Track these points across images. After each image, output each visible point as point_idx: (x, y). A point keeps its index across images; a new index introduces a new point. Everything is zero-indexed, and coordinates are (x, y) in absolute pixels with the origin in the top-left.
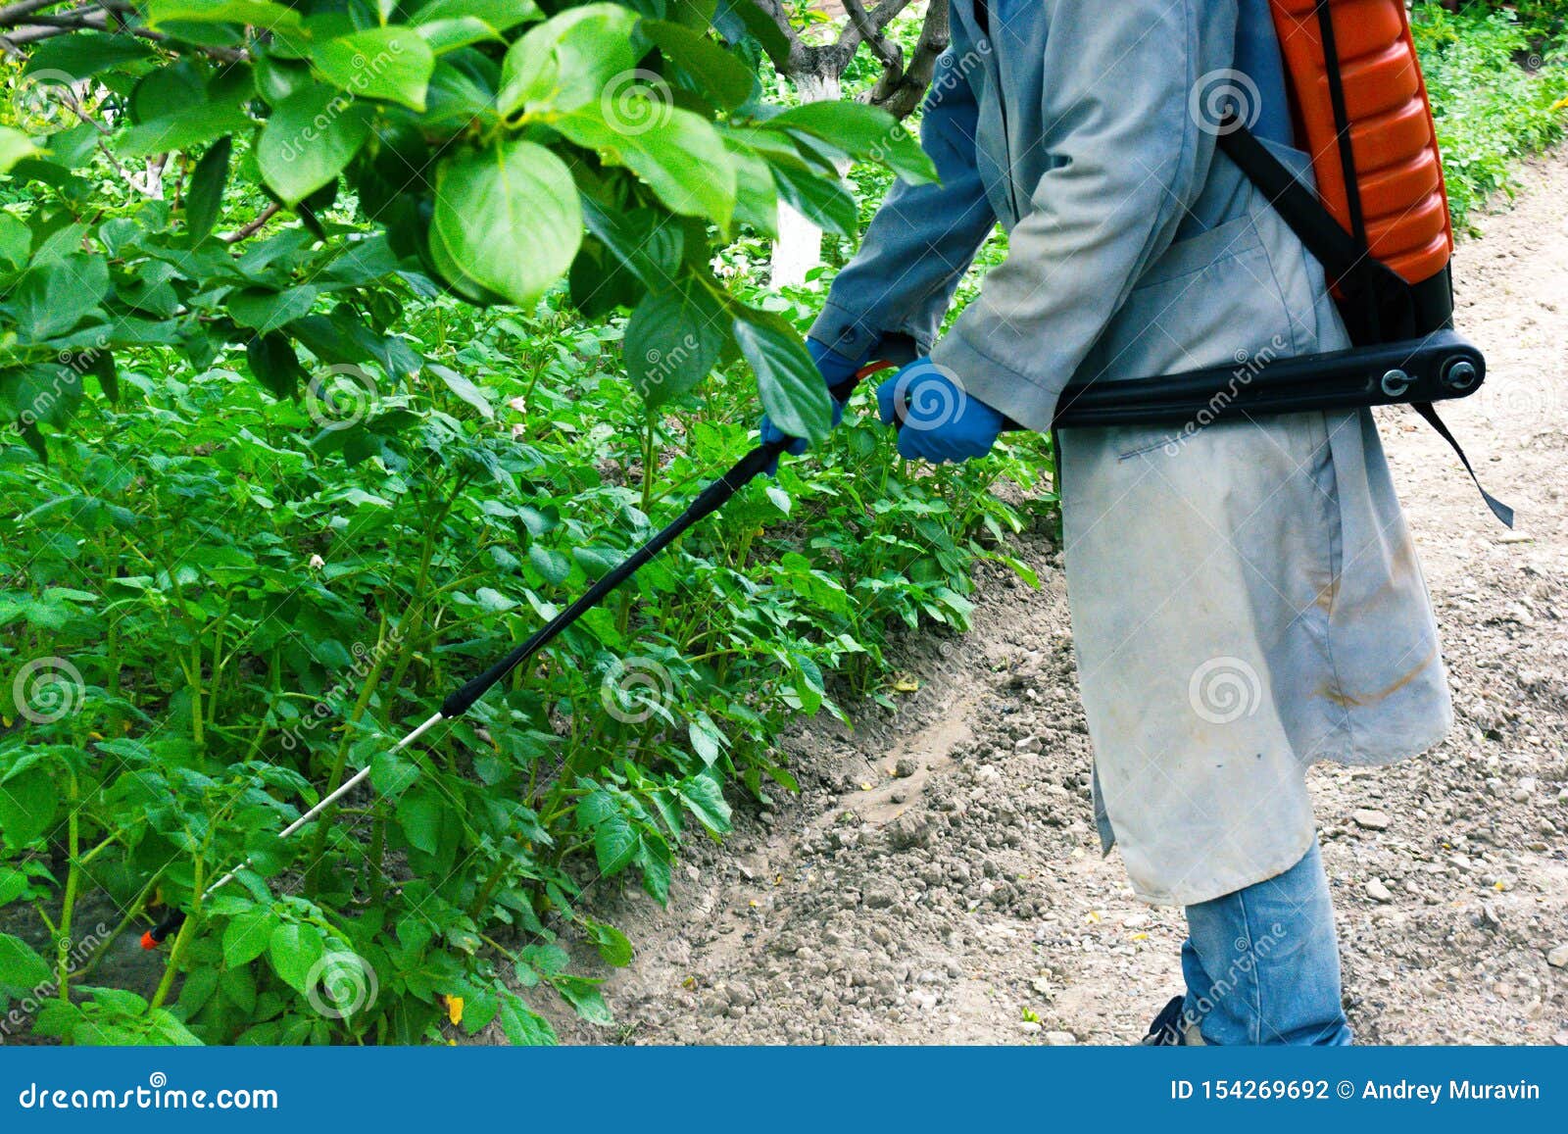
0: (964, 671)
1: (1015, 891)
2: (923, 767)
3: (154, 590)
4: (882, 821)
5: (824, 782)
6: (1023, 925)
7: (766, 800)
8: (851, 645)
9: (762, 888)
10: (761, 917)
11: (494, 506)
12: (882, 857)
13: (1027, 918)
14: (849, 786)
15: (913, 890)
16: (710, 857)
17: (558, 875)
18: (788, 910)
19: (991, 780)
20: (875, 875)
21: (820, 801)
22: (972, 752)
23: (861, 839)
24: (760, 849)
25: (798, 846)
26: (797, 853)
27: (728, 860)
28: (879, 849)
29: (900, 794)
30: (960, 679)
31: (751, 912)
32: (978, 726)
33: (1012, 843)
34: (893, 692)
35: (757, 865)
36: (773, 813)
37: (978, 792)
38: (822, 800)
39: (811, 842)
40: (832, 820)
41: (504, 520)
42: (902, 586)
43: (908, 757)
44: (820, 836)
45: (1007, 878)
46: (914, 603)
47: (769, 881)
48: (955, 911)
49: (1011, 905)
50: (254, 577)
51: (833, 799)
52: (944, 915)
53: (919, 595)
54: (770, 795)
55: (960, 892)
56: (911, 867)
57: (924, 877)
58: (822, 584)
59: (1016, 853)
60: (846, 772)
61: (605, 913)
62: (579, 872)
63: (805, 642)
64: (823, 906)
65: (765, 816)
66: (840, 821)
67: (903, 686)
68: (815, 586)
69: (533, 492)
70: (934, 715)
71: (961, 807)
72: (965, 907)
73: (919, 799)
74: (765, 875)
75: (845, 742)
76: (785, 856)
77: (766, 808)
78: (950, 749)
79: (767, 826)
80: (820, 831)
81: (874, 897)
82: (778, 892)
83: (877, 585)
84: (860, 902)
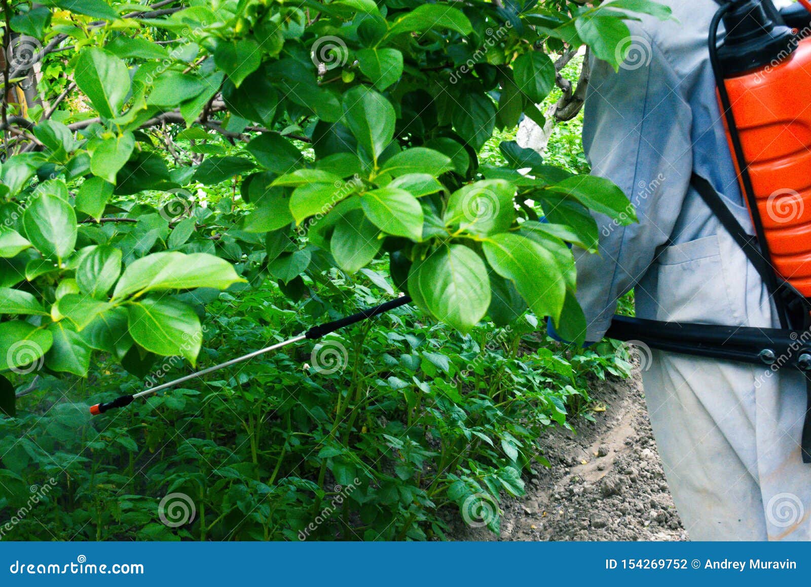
0: (627, 398)
1: (668, 515)
2: (611, 450)
3: (228, 388)
4: (594, 480)
5: (562, 461)
6: (674, 533)
7: (534, 472)
8: (572, 391)
9: (536, 519)
10: (538, 534)
11: (394, 336)
12: (599, 501)
13: (675, 529)
14: (575, 463)
15: (616, 518)
16: (509, 504)
17: (436, 520)
18: (550, 530)
19: (649, 457)
20: (596, 511)
21: (561, 471)
22: (637, 442)
23: (585, 491)
24: (534, 498)
25: (552, 495)
26: (552, 499)
27: (518, 505)
28: (595, 496)
29: (602, 466)
30: (626, 403)
31: (532, 532)
32: (638, 428)
33: (663, 489)
34: (593, 412)
35: (532, 506)
36: (538, 479)
37: (643, 464)
38: (562, 471)
39: (559, 493)
40: (568, 481)
41: (398, 342)
42: (595, 359)
43: (603, 446)
44: (562, 490)
45: (663, 508)
46: (602, 367)
47: (539, 514)
48: (638, 527)
49: (666, 522)
50: (276, 378)
51: (567, 469)
52: (633, 530)
53: (604, 363)
54: (536, 470)
55: (640, 517)
56: (614, 505)
57: (621, 510)
58: (559, 363)
59: (666, 495)
60: (573, 455)
61: (460, 536)
62: (445, 516)
63: (549, 391)
64: (570, 528)
65: (534, 481)
66: (573, 481)
67: (598, 409)
68: (556, 364)
69: (412, 326)
70: (615, 423)
71: (636, 472)
72: (643, 525)
73: (612, 468)
74: (537, 511)
75: (570, 439)
76: (546, 501)
77: (535, 477)
78: (625, 440)
79: (536, 486)
80: (562, 487)
81: (597, 523)
82: (545, 521)
83: (583, 359)
84: (590, 526)
